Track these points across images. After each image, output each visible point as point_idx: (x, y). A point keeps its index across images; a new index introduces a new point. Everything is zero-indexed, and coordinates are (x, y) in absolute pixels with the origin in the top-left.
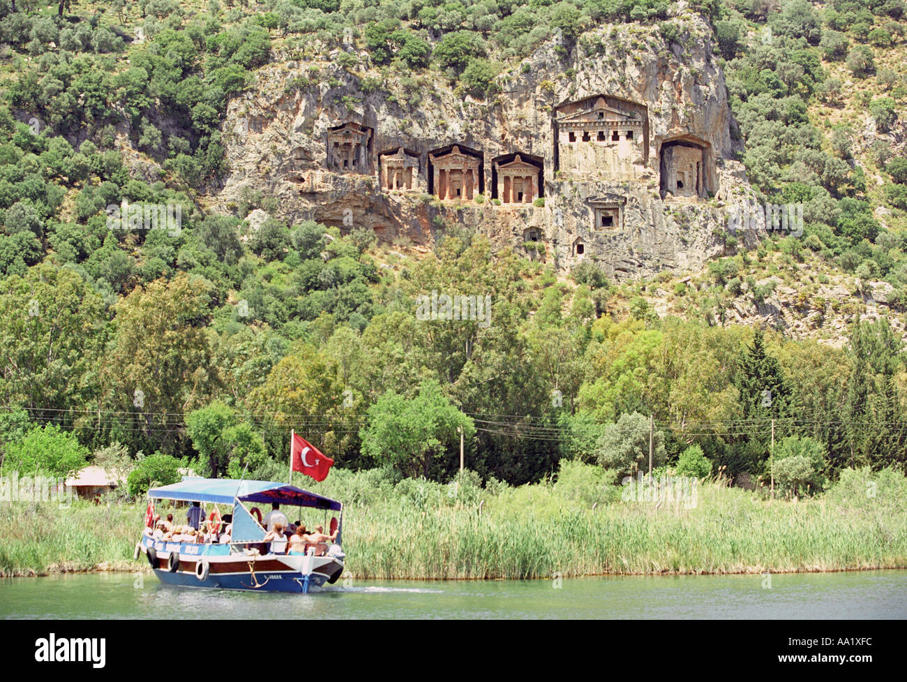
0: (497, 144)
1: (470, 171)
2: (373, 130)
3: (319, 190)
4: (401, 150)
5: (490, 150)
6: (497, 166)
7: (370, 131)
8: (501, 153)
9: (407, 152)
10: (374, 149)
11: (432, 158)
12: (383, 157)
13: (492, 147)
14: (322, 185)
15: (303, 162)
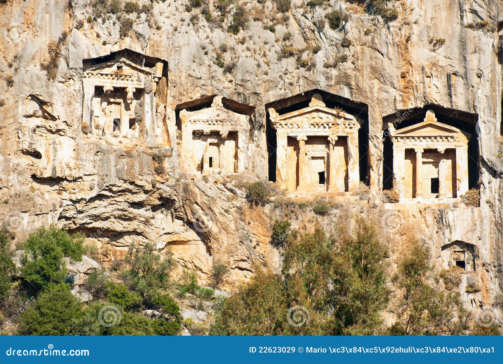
0: (392, 90)
1: (342, 141)
2: (166, 64)
3: (67, 173)
4: (218, 101)
5: (380, 102)
6: (393, 131)
7: (160, 65)
8: (400, 106)
9: (228, 104)
10: (170, 99)
11: (274, 115)
12: (183, 113)
13: (384, 95)
14: (72, 165)
15: (40, 121)
